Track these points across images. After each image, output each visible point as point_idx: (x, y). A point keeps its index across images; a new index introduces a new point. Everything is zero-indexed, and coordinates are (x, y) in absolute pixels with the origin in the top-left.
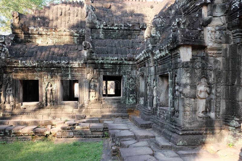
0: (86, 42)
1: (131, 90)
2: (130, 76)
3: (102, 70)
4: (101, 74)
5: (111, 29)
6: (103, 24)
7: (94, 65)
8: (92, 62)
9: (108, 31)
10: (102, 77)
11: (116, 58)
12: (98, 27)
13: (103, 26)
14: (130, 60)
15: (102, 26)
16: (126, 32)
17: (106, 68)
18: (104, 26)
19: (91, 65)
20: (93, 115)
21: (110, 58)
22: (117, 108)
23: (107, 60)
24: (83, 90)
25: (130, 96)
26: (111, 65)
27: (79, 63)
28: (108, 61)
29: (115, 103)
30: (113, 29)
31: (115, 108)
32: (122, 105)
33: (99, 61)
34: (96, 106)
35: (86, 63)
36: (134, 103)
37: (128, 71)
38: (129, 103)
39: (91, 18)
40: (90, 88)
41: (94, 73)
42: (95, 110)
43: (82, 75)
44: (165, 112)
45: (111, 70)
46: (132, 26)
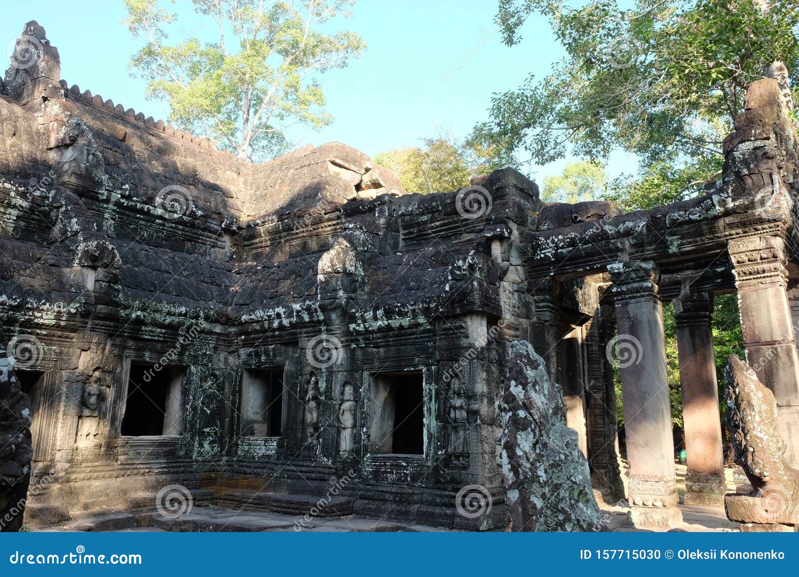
0: (104, 243)
1: (209, 412)
2: (208, 369)
3: (130, 343)
4: (127, 357)
5: (141, 211)
6: (121, 189)
7: (112, 324)
8: (109, 311)
9: (132, 214)
10: (129, 366)
11: (183, 309)
12: (103, 193)
13: (119, 196)
14: (216, 321)
15: (116, 196)
16: (183, 230)
17: (147, 340)
18: (123, 196)
19: (102, 323)
20: (93, 504)
21: (165, 307)
22: (166, 473)
23: (156, 311)
24: (58, 412)
25: (204, 432)
26: (164, 331)
27: (59, 312)
28: (157, 316)
29: (157, 456)
30: (148, 213)
31: (163, 473)
32: (182, 464)
33: (130, 314)
34: (99, 468)
35: (85, 314)
36: (215, 455)
37: (205, 354)
38: (200, 454)
39: (87, 161)
40: (83, 403)
41: (104, 349)
42: (97, 483)
43: (61, 353)
44: (404, 464)
45: (159, 345)
46: (202, 216)
